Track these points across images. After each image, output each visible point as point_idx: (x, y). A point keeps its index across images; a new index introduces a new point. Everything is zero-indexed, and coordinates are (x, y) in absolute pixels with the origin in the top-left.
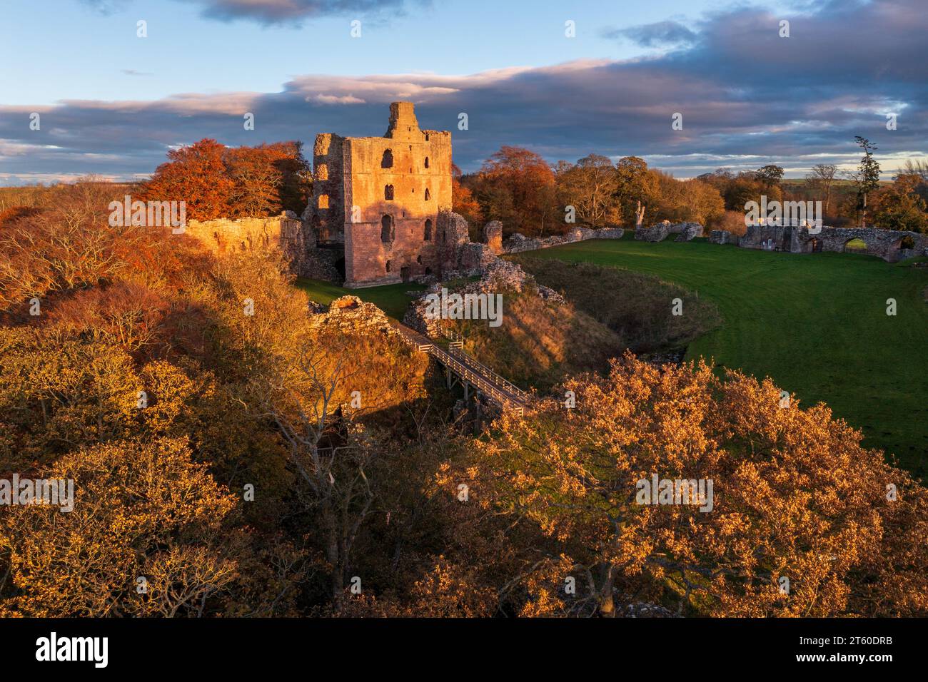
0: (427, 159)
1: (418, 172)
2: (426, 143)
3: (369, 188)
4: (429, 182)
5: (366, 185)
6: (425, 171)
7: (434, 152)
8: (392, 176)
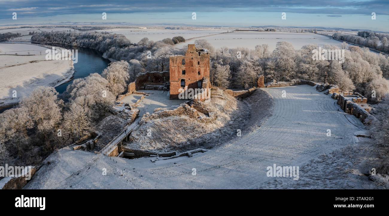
0: (199, 62)
1: (195, 66)
2: (199, 57)
3: (176, 71)
4: (199, 69)
5: (175, 70)
6: (198, 66)
7: (202, 60)
8: (184, 67)
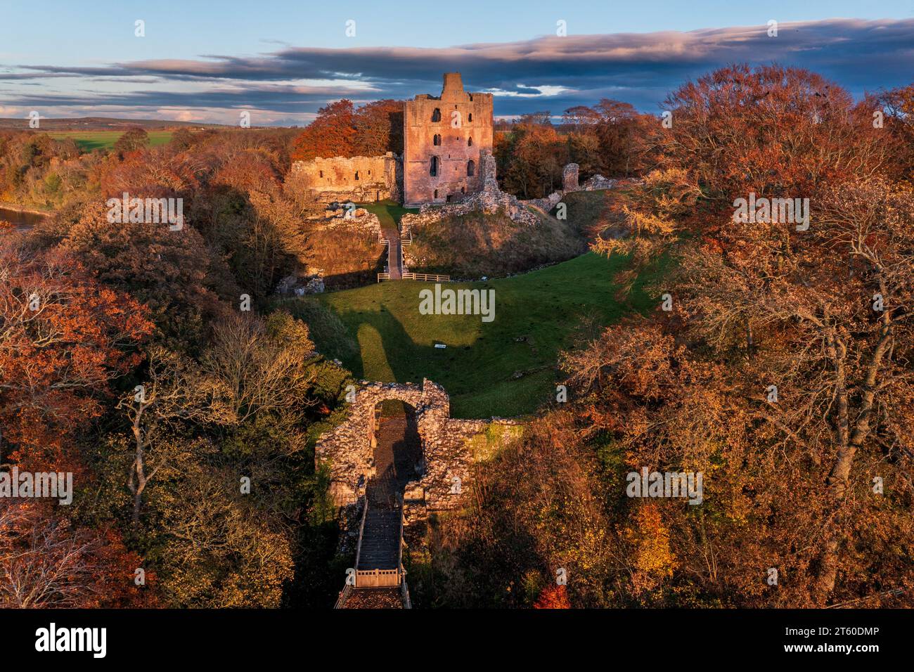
0: (470, 115)
1: (463, 124)
2: (470, 103)
3: (421, 137)
4: (472, 132)
5: (418, 135)
6: (469, 124)
7: (477, 110)
8: (440, 128)
